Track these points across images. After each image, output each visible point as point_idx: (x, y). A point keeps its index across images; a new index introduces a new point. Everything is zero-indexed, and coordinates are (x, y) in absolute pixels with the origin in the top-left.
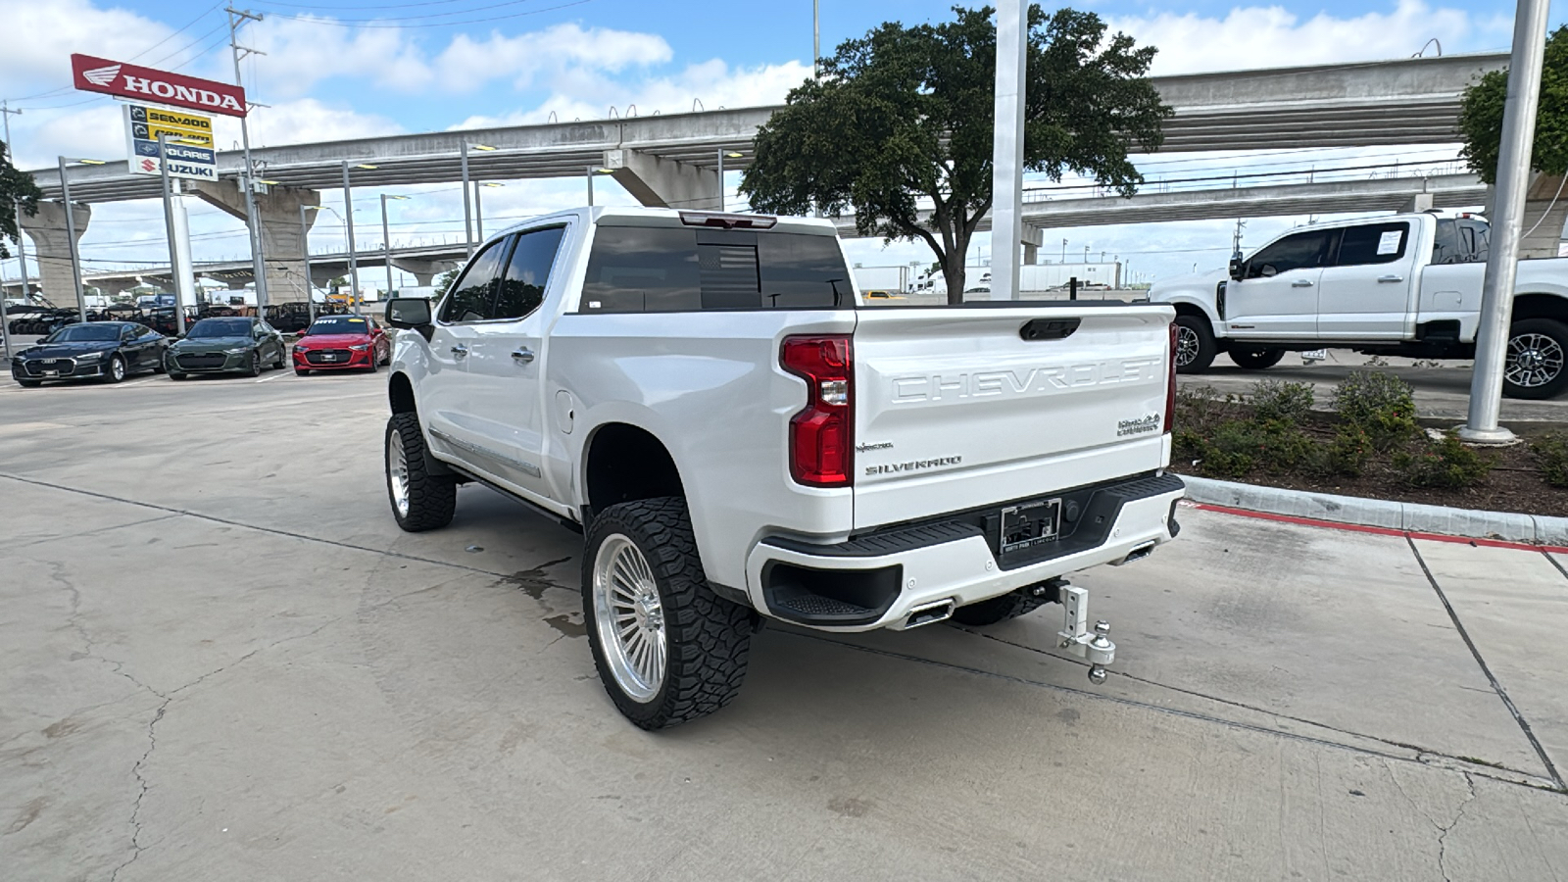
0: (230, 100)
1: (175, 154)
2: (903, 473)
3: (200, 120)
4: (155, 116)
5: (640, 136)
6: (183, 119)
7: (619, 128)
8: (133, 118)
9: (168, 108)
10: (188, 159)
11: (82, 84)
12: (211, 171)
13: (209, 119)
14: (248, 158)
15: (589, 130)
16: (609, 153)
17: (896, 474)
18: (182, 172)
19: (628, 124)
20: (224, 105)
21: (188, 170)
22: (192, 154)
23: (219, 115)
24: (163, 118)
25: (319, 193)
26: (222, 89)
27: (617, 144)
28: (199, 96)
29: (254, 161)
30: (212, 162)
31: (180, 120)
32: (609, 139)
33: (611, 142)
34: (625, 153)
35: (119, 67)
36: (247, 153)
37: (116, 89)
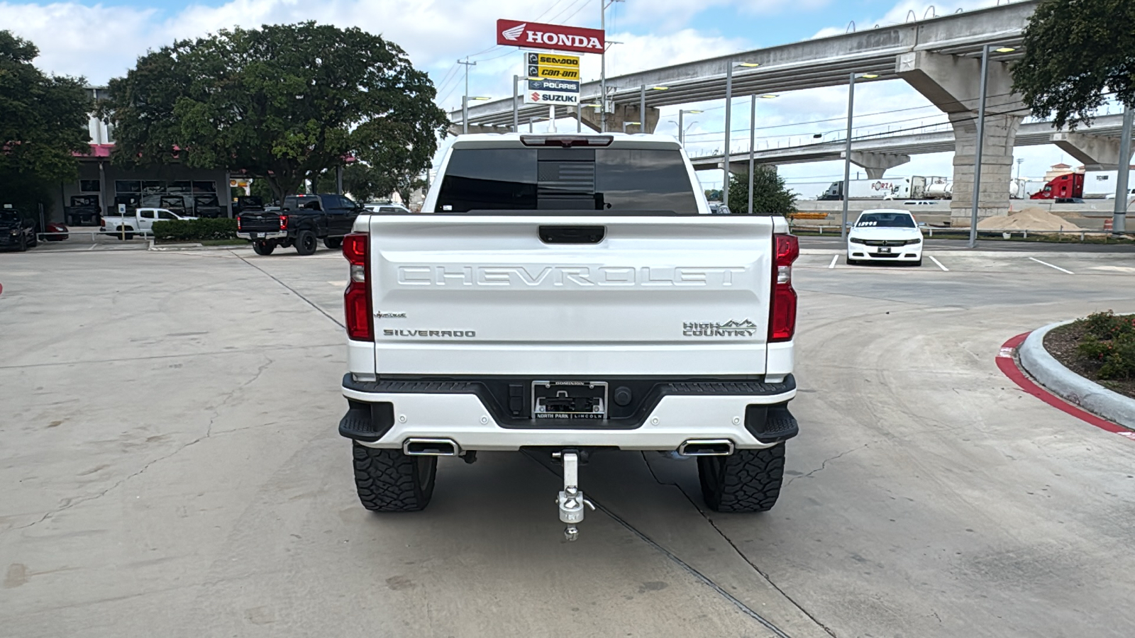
0: (595, 41)
1: (553, 87)
2: (418, 337)
3: (572, 59)
4: (543, 60)
5: (936, 36)
6: (561, 60)
7: (915, 31)
8: (530, 63)
9: (552, 52)
10: (561, 90)
11: (502, 41)
12: (576, 98)
13: (578, 58)
14: (603, 85)
15: (885, 36)
16: (902, 56)
17: (410, 338)
18: (557, 100)
19: (925, 26)
20: (590, 46)
21: (560, 99)
22: (564, 86)
23: (586, 54)
24: (548, 60)
25: (659, 110)
26: (588, 33)
27: (912, 46)
28: (573, 40)
29: (608, 88)
30: (577, 91)
31: (559, 60)
32: (905, 42)
33: (907, 45)
34: (918, 53)
35: (524, 25)
36: (603, 82)
37: (521, 42)
